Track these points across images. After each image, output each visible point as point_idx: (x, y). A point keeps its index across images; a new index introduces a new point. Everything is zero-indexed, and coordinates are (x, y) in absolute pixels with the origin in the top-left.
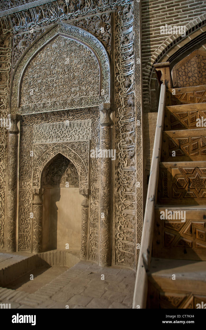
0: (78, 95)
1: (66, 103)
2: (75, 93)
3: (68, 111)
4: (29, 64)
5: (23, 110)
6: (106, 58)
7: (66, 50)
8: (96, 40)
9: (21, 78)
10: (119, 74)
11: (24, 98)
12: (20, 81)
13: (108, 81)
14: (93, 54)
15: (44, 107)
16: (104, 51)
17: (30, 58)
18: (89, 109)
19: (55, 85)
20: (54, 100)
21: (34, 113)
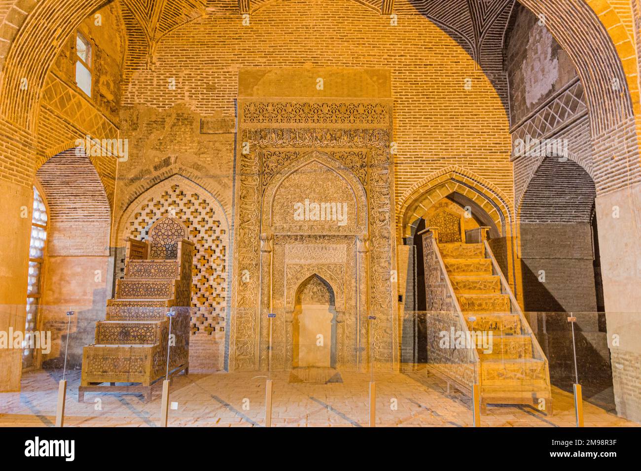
1: (323, 229)
3: (324, 236)
4: (281, 184)
5: (276, 229)
6: (362, 193)
7: (322, 177)
9: (273, 196)
10: (373, 208)
11: (277, 218)
12: (271, 200)
13: (365, 215)
14: (350, 187)
15: (300, 229)
16: (360, 186)
17: (283, 178)
18: (346, 236)
21: (289, 234)
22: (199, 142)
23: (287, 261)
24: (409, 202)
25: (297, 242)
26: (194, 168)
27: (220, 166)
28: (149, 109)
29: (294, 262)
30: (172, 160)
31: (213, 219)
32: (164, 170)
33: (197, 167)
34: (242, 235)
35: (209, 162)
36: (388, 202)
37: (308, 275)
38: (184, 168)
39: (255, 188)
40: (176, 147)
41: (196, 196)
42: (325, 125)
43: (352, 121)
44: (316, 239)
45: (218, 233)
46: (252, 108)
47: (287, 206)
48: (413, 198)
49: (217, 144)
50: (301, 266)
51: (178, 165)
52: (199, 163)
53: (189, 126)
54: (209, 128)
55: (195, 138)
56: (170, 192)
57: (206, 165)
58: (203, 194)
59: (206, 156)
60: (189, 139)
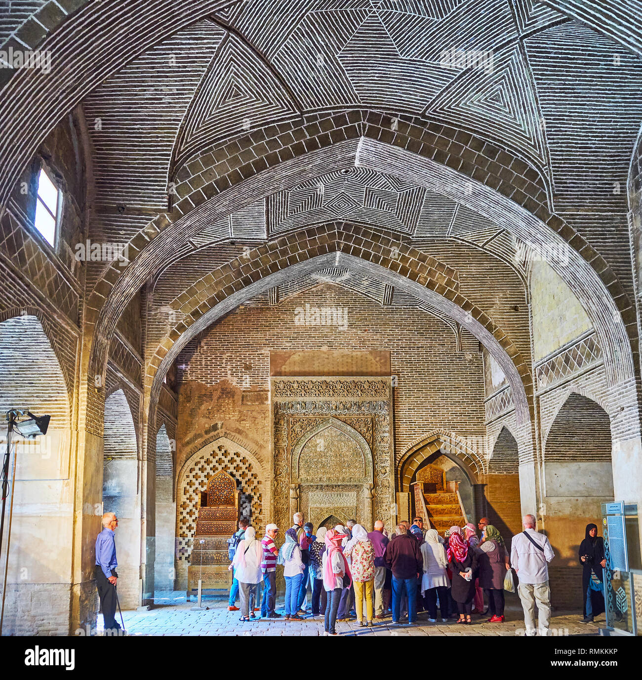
0: (348, 475)
1: (338, 480)
2: (345, 472)
3: (339, 486)
4: (305, 444)
5: (301, 480)
6: (368, 451)
7: (337, 439)
8: (361, 437)
9: (299, 454)
10: (378, 464)
11: (302, 471)
12: (298, 458)
13: (371, 469)
14: (358, 447)
15: (320, 480)
16: (367, 447)
17: (307, 440)
18: (356, 486)
19: (329, 465)
20: (329, 476)
21: (312, 484)
22: (240, 412)
23: (311, 505)
24: (406, 457)
25: (317, 491)
26: (236, 432)
28: (200, 385)
29: (315, 506)
30: (219, 426)
31: (252, 472)
32: (213, 433)
33: (239, 432)
34: (276, 485)
35: (248, 428)
36: (389, 459)
37: (327, 516)
38: (229, 432)
39: (285, 448)
40: (222, 416)
41: (237, 455)
42: (339, 398)
43: (360, 395)
44: (333, 488)
45: (256, 483)
46: (281, 386)
47: (310, 461)
48: (408, 454)
49: (254, 413)
50: (321, 509)
51: (224, 430)
52: (240, 428)
53: (231, 399)
54: (248, 401)
55: (237, 409)
56: (217, 451)
57: (245, 430)
58: (244, 453)
59: (245, 423)
60: (231, 409)
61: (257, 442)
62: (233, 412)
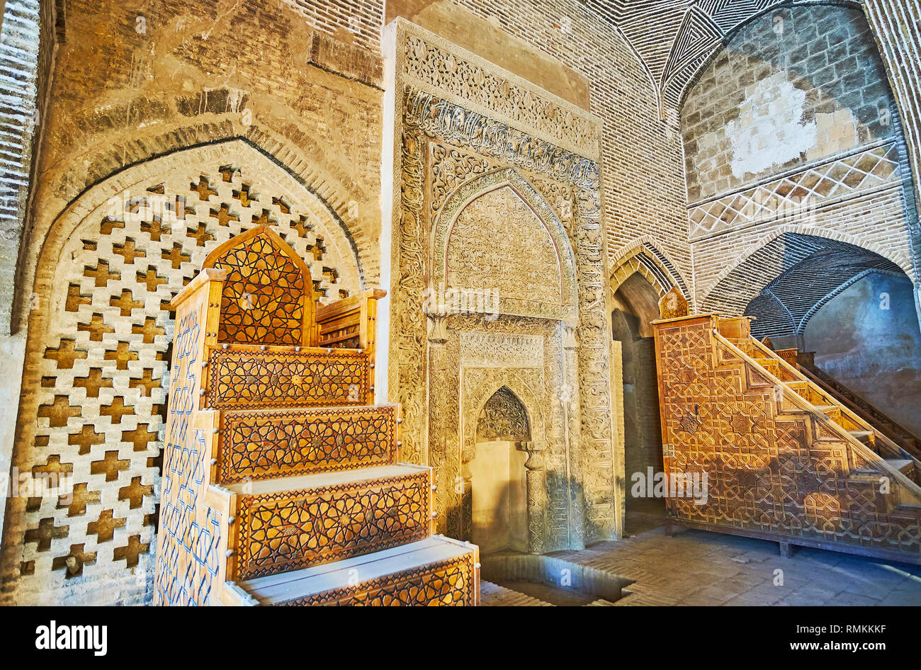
0: (536, 296)
2: (532, 291)
3: (518, 318)
4: (461, 214)
8: (556, 222)
9: (448, 233)
12: (446, 241)
13: (572, 288)
16: (566, 243)
18: (547, 322)
19: (504, 271)
20: (504, 294)
22: (301, 82)
23: (464, 361)
25: (478, 327)
26: (287, 135)
27: (347, 149)
29: (473, 364)
30: (233, 100)
32: (207, 118)
33: (298, 137)
35: (324, 134)
36: (599, 273)
37: (495, 388)
38: (262, 128)
40: (244, 74)
44: (506, 322)
46: (421, 52)
49: (341, 100)
50: (485, 373)
51: (248, 118)
52: (301, 128)
53: (278, 37)
54: (328, 58)
55: (293, 71)
56: (216, 179)
57: (315, 137)
58: (302, 201)
59: (316, 117)
60: (277, 65)
61: (348, 179)
62: (282, 75)
